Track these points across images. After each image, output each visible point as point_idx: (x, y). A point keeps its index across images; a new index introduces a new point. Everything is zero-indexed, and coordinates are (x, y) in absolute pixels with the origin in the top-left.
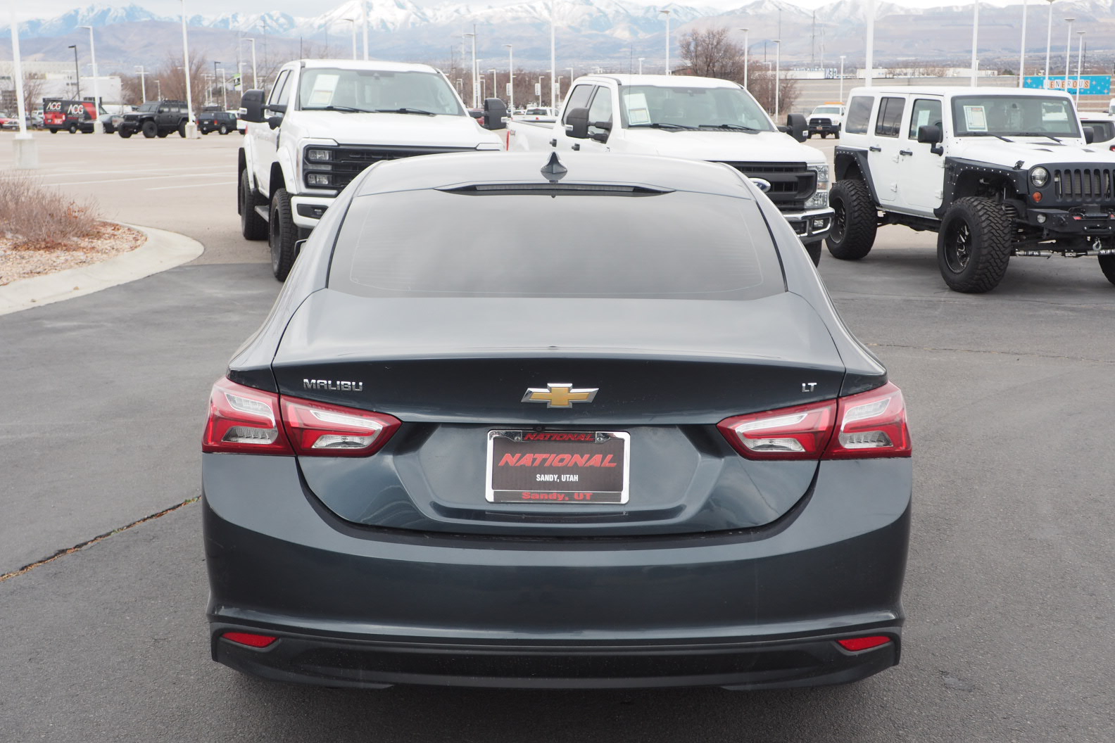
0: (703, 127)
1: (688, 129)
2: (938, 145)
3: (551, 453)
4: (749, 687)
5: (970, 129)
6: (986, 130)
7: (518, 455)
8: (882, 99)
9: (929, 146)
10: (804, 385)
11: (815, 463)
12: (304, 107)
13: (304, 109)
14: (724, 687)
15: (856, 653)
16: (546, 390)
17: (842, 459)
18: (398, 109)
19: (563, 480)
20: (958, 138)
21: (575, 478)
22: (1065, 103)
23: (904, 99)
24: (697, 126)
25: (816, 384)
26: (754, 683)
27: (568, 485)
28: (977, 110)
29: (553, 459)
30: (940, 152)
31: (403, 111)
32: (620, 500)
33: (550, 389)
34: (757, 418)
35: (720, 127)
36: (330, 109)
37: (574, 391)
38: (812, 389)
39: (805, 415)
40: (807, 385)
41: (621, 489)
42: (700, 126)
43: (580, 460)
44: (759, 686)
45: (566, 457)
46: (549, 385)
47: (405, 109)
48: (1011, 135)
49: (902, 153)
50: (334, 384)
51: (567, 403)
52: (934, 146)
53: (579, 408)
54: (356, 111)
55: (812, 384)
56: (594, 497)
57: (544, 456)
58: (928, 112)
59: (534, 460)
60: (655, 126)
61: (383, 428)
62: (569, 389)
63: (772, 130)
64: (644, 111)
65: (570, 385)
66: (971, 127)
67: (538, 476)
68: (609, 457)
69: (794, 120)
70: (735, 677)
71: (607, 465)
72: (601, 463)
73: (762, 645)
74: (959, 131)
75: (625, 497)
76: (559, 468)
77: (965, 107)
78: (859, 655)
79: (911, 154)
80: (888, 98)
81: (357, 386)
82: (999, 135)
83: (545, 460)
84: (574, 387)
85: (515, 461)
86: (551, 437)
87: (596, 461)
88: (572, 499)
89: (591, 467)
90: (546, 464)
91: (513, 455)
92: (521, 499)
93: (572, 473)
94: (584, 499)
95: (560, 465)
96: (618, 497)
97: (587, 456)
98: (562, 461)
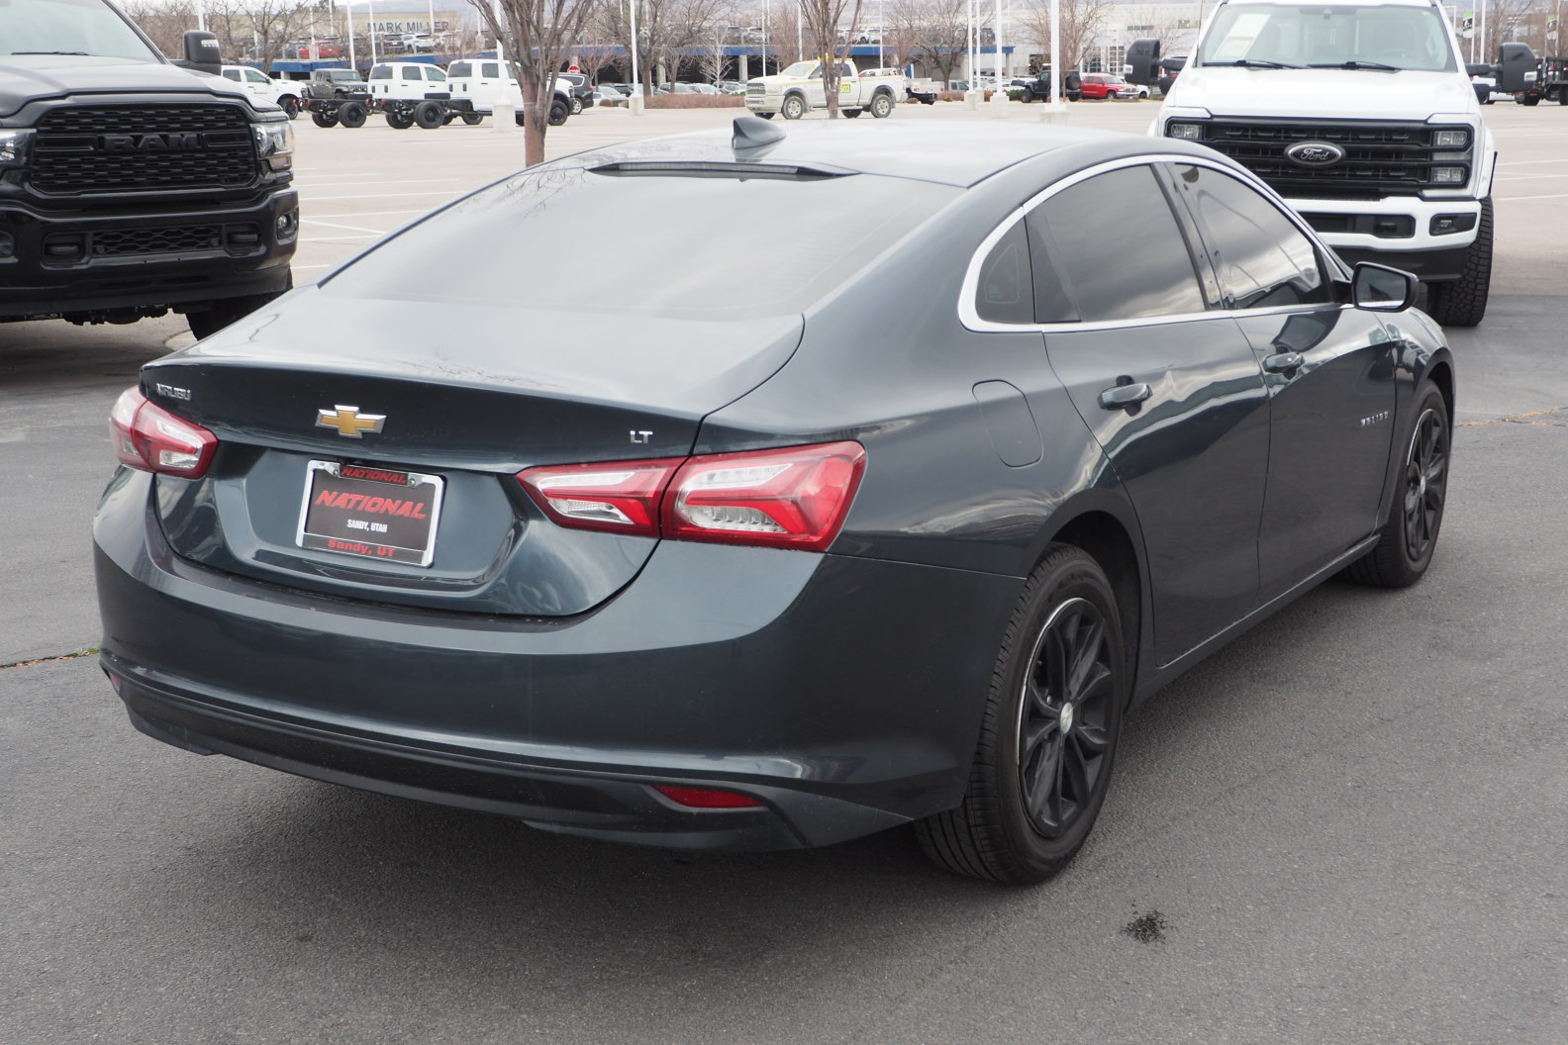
3: (365, 494)
4: (556, 829)
7: (335, 493)
10: (633, 433)
11: (652, 542)
12: (1207, 61)
13: (1205, 65)
14: (525, 822)
15: (695, 810)
16: (333, 413)
17: (697, 541)
18: (1344, 62)
19: (373, 529)
21: (383, 528)
25: (651, 433)
26: (564, 824)
27: (376, 536)
29: (367, 502)
31: (1351, 66)
32: (420, 561)
33: (337, 411)
34: (568, 472)
36: (1241, 64)
37: (361, 416)
38: (646, 441)
39: (631, 474)
40: (637, 434)
41: (424, 547)
43: (390, 506)
44: (569, 830)
45: (380, 500)
46: (337, 407)
47: (1354, 63)
50: (173, 391)
51: (354, 432)
53: (368, 439)
54: (1278, 66)
55: (646, 433)
56: (397, 554)
57: (359, 497)
59: (349, 500)
61: (204, 445)
62: (355, 413)
65: (356, 409)
67: (350, 521)
68: (420, 505)
70: (536, 810)
71: (416, 515)
72: (411, 512)
73: (536, 770)
75: (428, 557)
76: (370, 513)
78: (698, 814)
81: (186, 394)
83: (359, 502)
84: (362, 411)
85: (331, 500)
86: (366, 474)
87: (407, 509)
88: (373, 554)
89: (401, 516)
90: (360, 508)
91: (330, 493)
92: (327, 547)
93: (382, 522)
94: (386, 556)
95: (373, 510)
96: (419, 558)
97: (399, 502)
98: (374, 505)
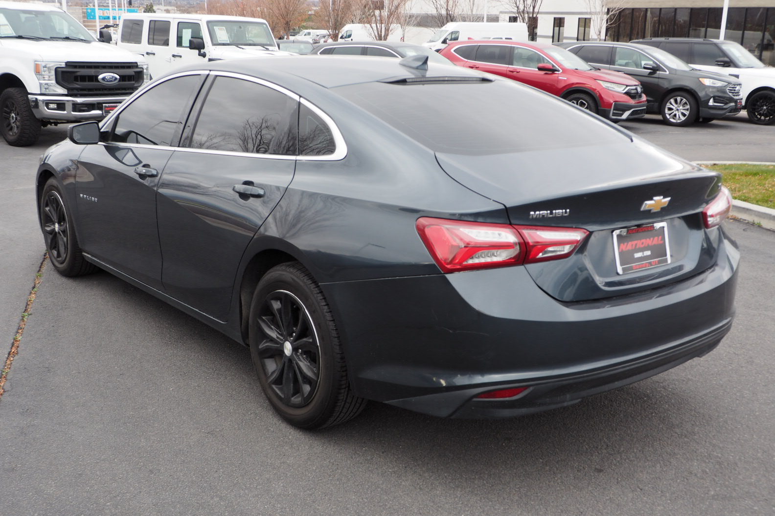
0: (52, 39)
1: (44, 39)
2: (202, 51)
5: (220, 41)
6: (229, 42)
7: (626, 244)
8: (150, 21)
9: (197, 51)
16: (652, 202)
19: (645, 255)
20: (215, 47)
21: (648, 253)
22: (265, 26)
23: (169, 22)
24: (49, 38)
28: (221, 29)
29: (639, 243)
30: (204, 55)
32: (667, 262)
33: (655, 201)
35: (64, 38)
37: (663, 200)
41: (667, 255)
42: (51, 38)
43: (649, 242)
45: (644, 241)
46: (655, 198)
48: (242, 45)
49: (174, 56)
50: (551, 213)
52: (200, 52)
53: (660, 211)
56: (659, 262)
57: (636, 242)
58: (190, 31)
59: (632, 245)
60: (20, 37)
62: (661, 199)
63: (95, 41)
64: (7, 27)
65: (662, 197)
66: (221, 40)
67: (635, 254)
69: (104, 34)
71: (660, 242)
72: (657, 241)
74: (214, 42)
75: (669, 260)
76: (642, 248)
77: (215, 27)
79: (180, 56)
80: (155, 21)
81: (566, 212)
82: (237, 45)
83: (636, 244)
84: (664, 198)
85: (625, 248)
86: (638, 230)
87: (655, 241)
88: (651, 265)
89: (654, 245)
90: (637, 247)
91: (624, 244)
92: (633, 270)
93: (648, 250)
94: (656, 264)
95: (642, 246)
96: (666, 260)
97: (652, 239)
98: (643, 243)
